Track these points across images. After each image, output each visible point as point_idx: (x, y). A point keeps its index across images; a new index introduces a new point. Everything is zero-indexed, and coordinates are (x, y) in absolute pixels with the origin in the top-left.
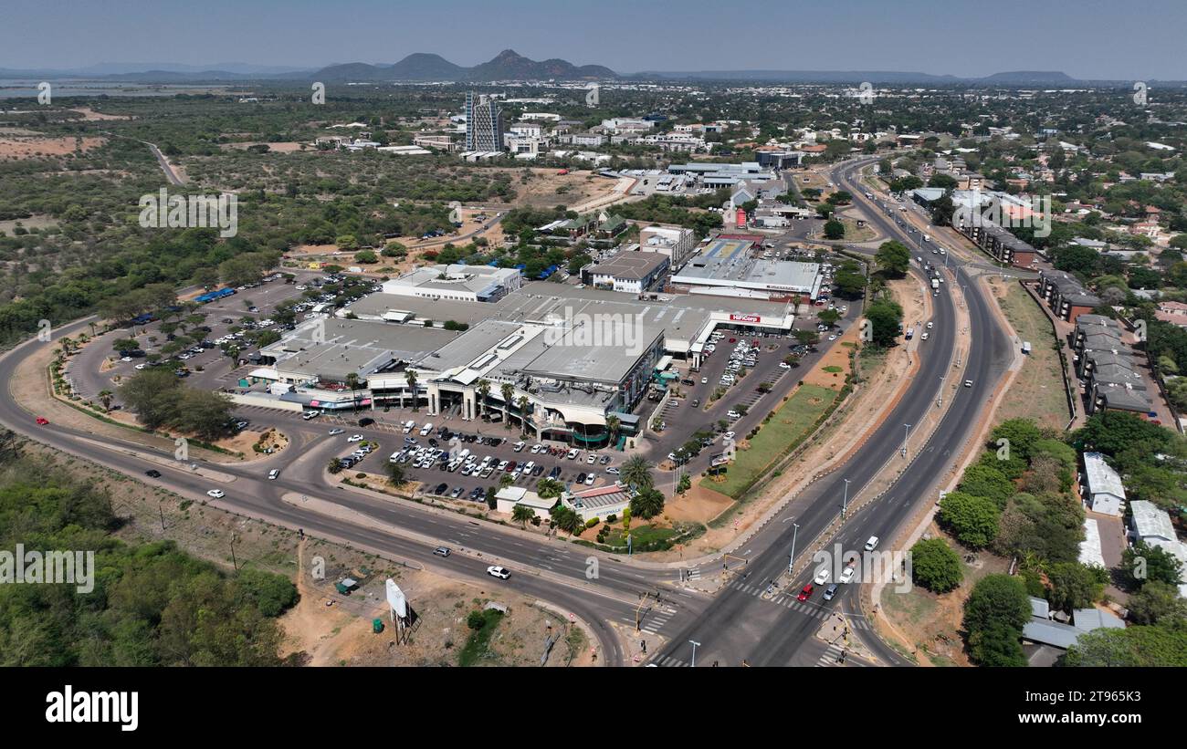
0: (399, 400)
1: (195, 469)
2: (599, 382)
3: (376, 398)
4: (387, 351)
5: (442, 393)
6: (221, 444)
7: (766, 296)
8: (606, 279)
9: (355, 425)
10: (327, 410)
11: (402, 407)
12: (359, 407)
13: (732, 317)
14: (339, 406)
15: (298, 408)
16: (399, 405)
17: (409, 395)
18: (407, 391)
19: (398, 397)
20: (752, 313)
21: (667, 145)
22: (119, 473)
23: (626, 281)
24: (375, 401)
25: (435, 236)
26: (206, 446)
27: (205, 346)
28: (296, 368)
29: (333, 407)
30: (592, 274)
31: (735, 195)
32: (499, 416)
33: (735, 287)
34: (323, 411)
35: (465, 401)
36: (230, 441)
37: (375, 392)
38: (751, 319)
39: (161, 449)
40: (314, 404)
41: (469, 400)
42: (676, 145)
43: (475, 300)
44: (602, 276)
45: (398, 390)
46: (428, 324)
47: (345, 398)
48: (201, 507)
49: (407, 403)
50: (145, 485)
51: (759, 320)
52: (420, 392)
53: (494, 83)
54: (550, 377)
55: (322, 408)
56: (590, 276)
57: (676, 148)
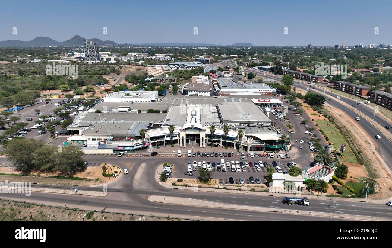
0: (163, 142)
1: (76, 192)
2: (261, 122)
3: (152, 142)
4: (135, 123)
5: (187, 135)
6: (80, 175)
7: (260, 94)
8: (193, 93)
9: (149, 156)
10: (128, 150)
11: (164, 145)
12: (144, 148)
13: (259, 101)
14: (135, 148)
15: (111, 152)
16: (163, 144)
17: (168, 139)
18: (167, 136)
19: (163, 140)
20: (266, 99)
21: (159, 59)
22: (25, 203)
23: (203, 93)
24: (152, 143)
25: (101, 85)
26: (71, 178)
27: (27, 130)
28: (94, 133)
29: (132, 149)
30: (188, 91)
31: (206, 68)
32: (218, 143)
33: (247, 92)
34: (126, 152)
35: (201, 138)
36: (82, 173)
37: (152, 139)
38: (267, 101)
39: (42, 184)
40: (120, 148)
41: (203, 137)
42: (162, 59)
43: (150, 102)
44: (192, 91)
45: (163, 137)
46: (139, 111)
47: (136, 144)
48: (103, 214)
49: (167, 143)
50: (51, 207)
51: (270, 101)
52: (174, 137)
53: (74, 46)
54: (237, 122)
55: (125, 150)
56: (187, 92)
57: (162, 60)
